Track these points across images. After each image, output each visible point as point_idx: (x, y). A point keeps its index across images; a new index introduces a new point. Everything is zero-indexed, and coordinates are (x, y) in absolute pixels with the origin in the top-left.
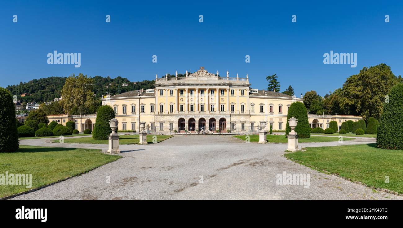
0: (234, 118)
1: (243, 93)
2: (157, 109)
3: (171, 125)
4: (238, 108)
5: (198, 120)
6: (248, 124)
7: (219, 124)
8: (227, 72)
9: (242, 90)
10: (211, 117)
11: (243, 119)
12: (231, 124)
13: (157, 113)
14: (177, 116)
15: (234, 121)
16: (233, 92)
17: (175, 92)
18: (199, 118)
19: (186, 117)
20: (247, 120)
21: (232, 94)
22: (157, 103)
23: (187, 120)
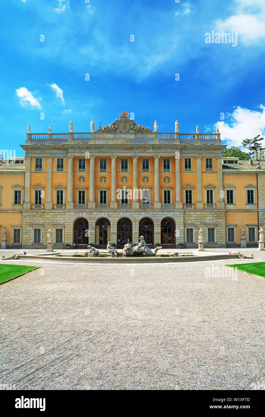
0: (191, 218)
1: (209, 165)
2: (28, 197)
3: (59, 233)
4: (199, 196)
5: (117, 221)
6: (222, 230)
7: (160, 231)
8: (176, 123)
9: (207, 160)
10: (143, 215)
11: (210, 218)
12: (186, 230)
13: (27, 206)
14: (71, 213)
15: (193, 222)
16: (188, 165)
17: (68, 164)
18: (118, 219)
19: (91, 216)
20: (220, 220)
21: (186, 167)
22: (27, 185)
23: (92, 221)
